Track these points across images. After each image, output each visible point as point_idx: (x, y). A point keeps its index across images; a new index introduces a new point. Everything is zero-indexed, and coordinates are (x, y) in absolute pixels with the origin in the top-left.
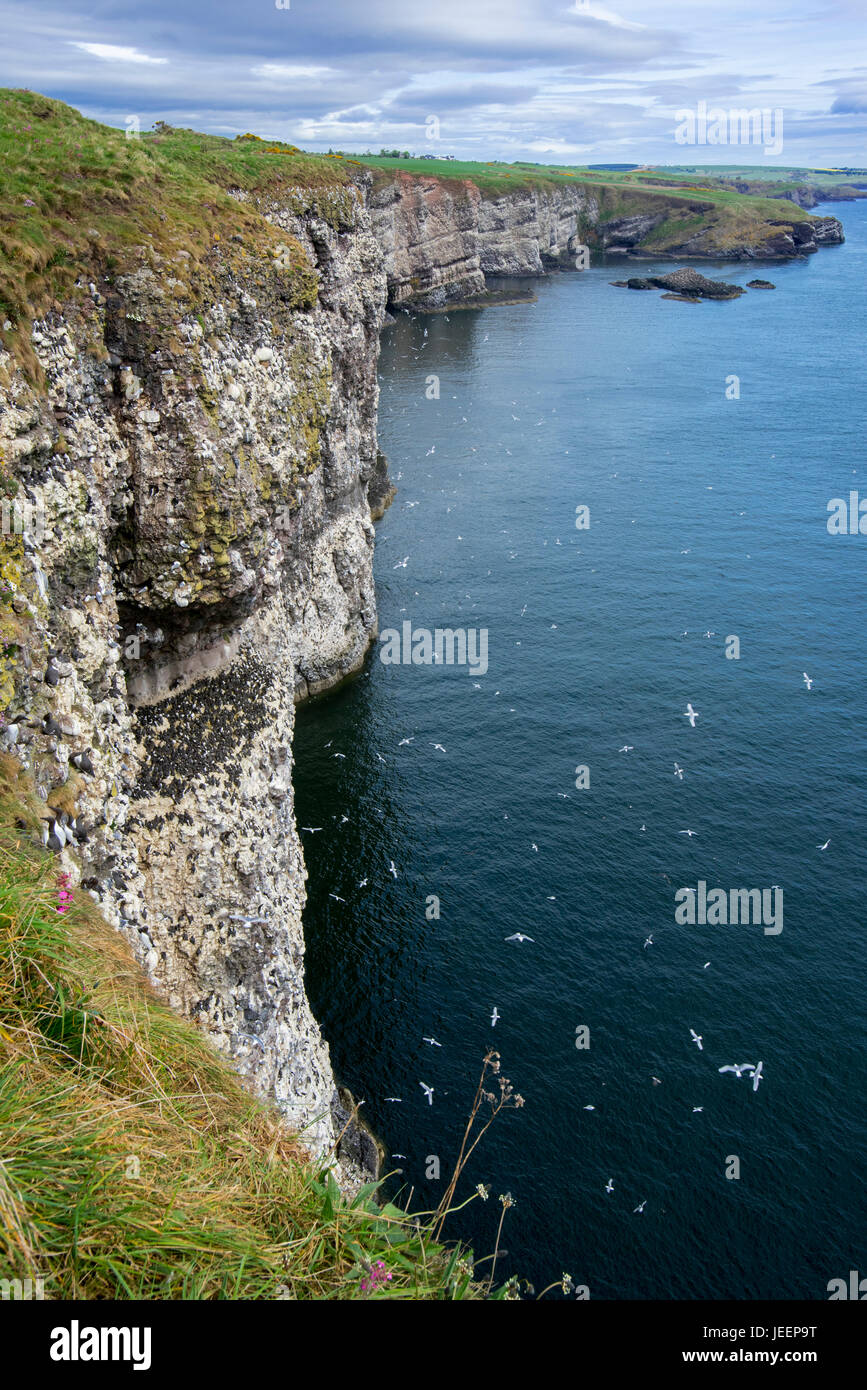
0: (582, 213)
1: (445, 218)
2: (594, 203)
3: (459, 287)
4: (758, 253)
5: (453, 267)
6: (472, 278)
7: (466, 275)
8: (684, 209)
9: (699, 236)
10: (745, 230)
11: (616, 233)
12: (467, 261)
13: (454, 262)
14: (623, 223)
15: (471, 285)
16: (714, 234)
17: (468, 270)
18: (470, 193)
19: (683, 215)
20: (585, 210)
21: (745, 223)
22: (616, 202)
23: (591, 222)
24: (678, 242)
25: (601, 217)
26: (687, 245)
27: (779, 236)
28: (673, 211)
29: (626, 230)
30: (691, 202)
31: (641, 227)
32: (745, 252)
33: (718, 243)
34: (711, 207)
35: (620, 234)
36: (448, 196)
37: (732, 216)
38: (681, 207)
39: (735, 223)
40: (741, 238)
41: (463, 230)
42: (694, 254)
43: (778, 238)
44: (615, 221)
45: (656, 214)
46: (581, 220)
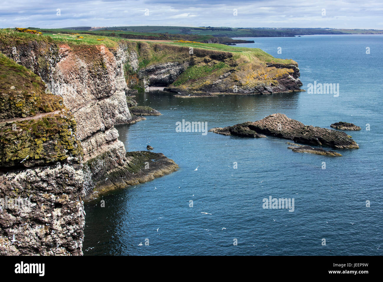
0: (126, 62)
1: (81, 86)
2: (134, 55)
3: (101, 163)
4: (275, 90)
5: (93, 140)
6: (114, 151)
7: (106, 148)
8: (207, 58)
9: (225, 77)
10: (259, 72)
11: (153, 76)
12: (107, 132)
13: (93, 134)
14: (158, 68)
15: (114, 159)
16: (238, 75)
17: (108, 142)
18: (106, 59)
19: (206, 61)
20: (129, 60)
21: (258, 67)
22: (151, 54)
23: (133, 68)
24: (208, 82)
25: (140, 65)
26: (215, 85)
27: (285, 76)
28: (197, 59)
29: (161, 73)
30: (212, 52)
31: (172, 72)
32: (265, 89)
33: (243, 83)
34: (230, 56)
35: (156, 77)
36: (83, 64)
37: (247, 62)
38: (204, 56)
39: (251, 67)
40: (258, 78)
41: (100, 99)
42: (223, 91)
43: (285, 77)
44: (151, 67)
45: (184, 62)
46: (126, 68)
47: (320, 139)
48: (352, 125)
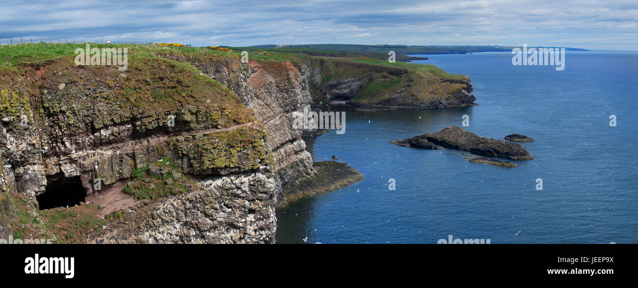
0: (310, 77)
1: (269, 100)
2: (317, 70)
3: (290, 172)
4: (449, 104)
5: (282, 150)
6: (302, 161)
7: (294, 158)
8: (385, 74)
9: (401, 92)
10: (434, 87)
11: (335, 91)
12: (295, 143)
13: (283, 145)
14: (340, 84)
15: (301, 169)
16: (414, 90)
17: (296, 153)
18: (291, 74)
19: (384, 77)
20: (312, 76)
21: (433, 83)
22: (333, 70)
23: (317, 83)
24: (387, 96)
25: (323, 80)
26: (393, 99)
27: (459, 91)
28: (376, 75)
29: (343, 88)
30: (389, 68)
31: (353, 86)
32: (441, 103)
33: (419, 98)
34: (406, 72)
35: (338, 91)
36: (271, 79)
37: (423, 78)
38: (382, 72)
39: (426, 82)
40: (432, 92)
41: (287, 112)
42: (401, 105)
43: (458, 92)
44: (333, 82)
45: (363, 77)
46: (310, 82)
47: (496, 151)
48: (525, 137)
